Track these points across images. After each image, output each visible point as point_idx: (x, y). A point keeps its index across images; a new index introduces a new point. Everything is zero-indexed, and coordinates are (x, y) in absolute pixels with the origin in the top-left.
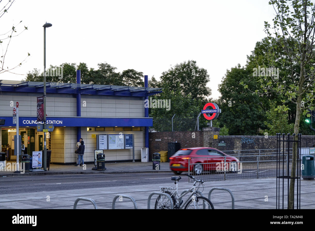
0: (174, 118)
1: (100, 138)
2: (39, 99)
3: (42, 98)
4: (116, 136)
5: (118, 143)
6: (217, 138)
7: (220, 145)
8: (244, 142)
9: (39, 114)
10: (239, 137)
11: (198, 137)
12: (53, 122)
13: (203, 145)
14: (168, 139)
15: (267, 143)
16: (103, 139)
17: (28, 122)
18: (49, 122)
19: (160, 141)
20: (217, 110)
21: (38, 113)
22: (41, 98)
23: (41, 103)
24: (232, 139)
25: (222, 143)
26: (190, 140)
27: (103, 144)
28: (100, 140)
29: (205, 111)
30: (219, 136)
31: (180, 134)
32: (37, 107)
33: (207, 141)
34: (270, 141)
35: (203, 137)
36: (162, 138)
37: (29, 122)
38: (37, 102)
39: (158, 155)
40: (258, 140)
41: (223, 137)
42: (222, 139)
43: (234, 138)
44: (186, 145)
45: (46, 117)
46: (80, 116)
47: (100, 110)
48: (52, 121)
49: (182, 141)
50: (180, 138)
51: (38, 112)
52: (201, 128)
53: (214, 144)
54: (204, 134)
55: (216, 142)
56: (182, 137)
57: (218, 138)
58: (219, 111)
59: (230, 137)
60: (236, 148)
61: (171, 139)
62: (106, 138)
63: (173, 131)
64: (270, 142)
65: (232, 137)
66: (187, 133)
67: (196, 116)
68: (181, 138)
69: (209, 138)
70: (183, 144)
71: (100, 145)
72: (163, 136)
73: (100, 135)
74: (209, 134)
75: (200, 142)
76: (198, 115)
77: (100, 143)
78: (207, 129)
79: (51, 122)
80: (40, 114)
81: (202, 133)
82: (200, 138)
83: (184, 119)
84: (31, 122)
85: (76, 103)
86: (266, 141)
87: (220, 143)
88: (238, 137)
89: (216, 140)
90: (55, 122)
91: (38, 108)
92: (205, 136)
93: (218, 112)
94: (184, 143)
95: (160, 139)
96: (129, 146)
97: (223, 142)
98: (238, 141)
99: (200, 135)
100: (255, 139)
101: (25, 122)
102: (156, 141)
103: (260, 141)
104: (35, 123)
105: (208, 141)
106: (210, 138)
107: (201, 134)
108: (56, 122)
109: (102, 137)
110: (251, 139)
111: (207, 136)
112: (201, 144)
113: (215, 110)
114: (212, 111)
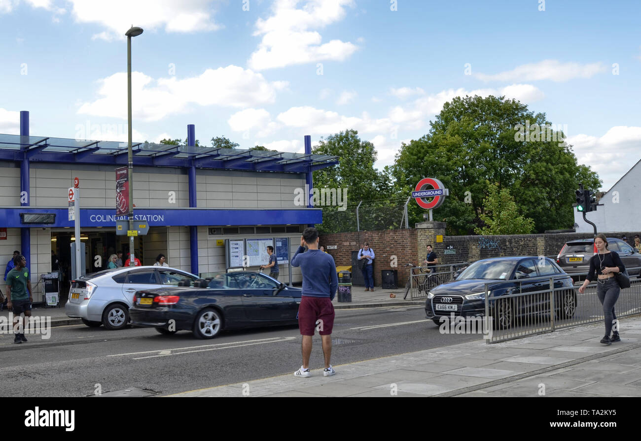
0: (360, 207)
1: (231, 246)
2: (118, 173)
3: (125, 172)
4: (259, 241)
5: (262, 254)
6: (441, 241)
7: (446, 252)
8: (484, 247)
9: (121, 203)
10: (476, 237)
11: (407, 239)
12: (147, 217)
13: (417, 253)
14: (351, 246)
15: (517, 247)
16: (237, 248)
17: (99, 218)
18: (139, 218)
19: (336, 248)
20: (442, 190)
21: (118, 200)
22: (124, 170)
23: (123, 181)
24: (464, 241)
25: (449, 249)
26: (392, 245)
27: (238, 256)
28: (231, 250)
29: (419, 193)
30: (444, 238)
31: (372, 236)
32: (117, 188)
34: (522, 243)
35: (416, 239)
36: (339, 244)
37: (102, 218)
38: (117, 180)
39: (347, 275)
40: (504, 242)
41: (452, 238)
42: (449, 242)
43: (468, 241)
44: (384, 255)
45: (134, 209)
46: (196, 207)
47: (229, 196)
48: (145, 216)
49: (378, 248)
51: (118, 198)
52: (412, 223)
53: (438, 251)
54: (419, 234)
55: (441, 249)
56: (376, 240)
57: (444, 240)
58: (446, 193)
59: (462, 238)
60: (472, 258)
61: (356, 245)
62: (243, 246)
63: (359, 230)
64: (522, 245)
65: (464, 238)
66: (387, 234)
67: (401, 203)
68: (375, 243)
69: (428, 240)
70: (379, 252)
71: (232, 258)
72: (341, 240)
73: (231, 240)
74: (427, 234)
75: (410, 249)
76: (406, 201)
77: (232, 254)
78: (424, 225)
79: (142, 217)
80: (121, 201)
81: (415, 233)
82: (411, 241)
83: (379, 209)
84: (105, 219)
85: (188, 184)
86: (516, 243)
87: (447, 249)
88: (473, 237)
89: (440, 243)
90: (150, 217)
91: (118, 191)
92: (421, 238)
93: (444, 194)
94: (381, 250)
95: (336, 246)
96: (282, 258)
97: (452, 247)
98: (474, 245)
99: (411, 237)
100: (500, 240)
101: (94, 218)
102: (328, 248)
103: (507, 243)
104: (113, 220)
107: (412, 235)
108: (153, 218)
109: (235, 244)
110: (493, 240)
111: (423, 238)
112: (412, 251)
113: (437, 190)
114: (432, 193)
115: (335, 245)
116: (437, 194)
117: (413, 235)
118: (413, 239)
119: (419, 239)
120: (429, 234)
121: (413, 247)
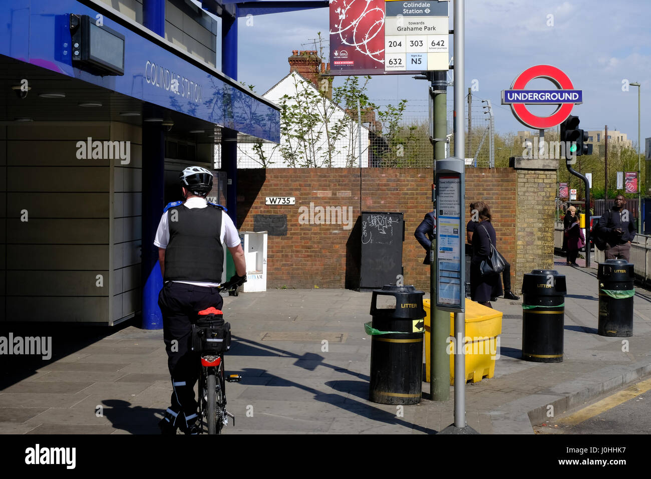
11: (491, 190)
14: (336, 199)
19: (292, 203)
29: (522, 95)
33: (533, 208)
35: (512, 190)
36: (302, 194)
49: (411, 207)
50: (398, 194)
54: (520, 180)
56: (408, 190)
68: (407, 194)
69: (543, 194)
72: (310, 185)
74: (541, 181)
78: (535, 163)
81: (511, 177)
92: (525, 189)
95: (292, 199)
99: (501, 185)
102: (268, 203)
105: (540, 207)
106: (548, 197)
107: (502, 181)
111: (532, 189)
112: (502, 216)
113: (569, 93)
114: (554, 96)
115: (290, 195)
116: (568, 100)
117: (507, 181)
118: (507, 190)
119: (520, 190)
120: (546, 181)
121: (505, 207)
